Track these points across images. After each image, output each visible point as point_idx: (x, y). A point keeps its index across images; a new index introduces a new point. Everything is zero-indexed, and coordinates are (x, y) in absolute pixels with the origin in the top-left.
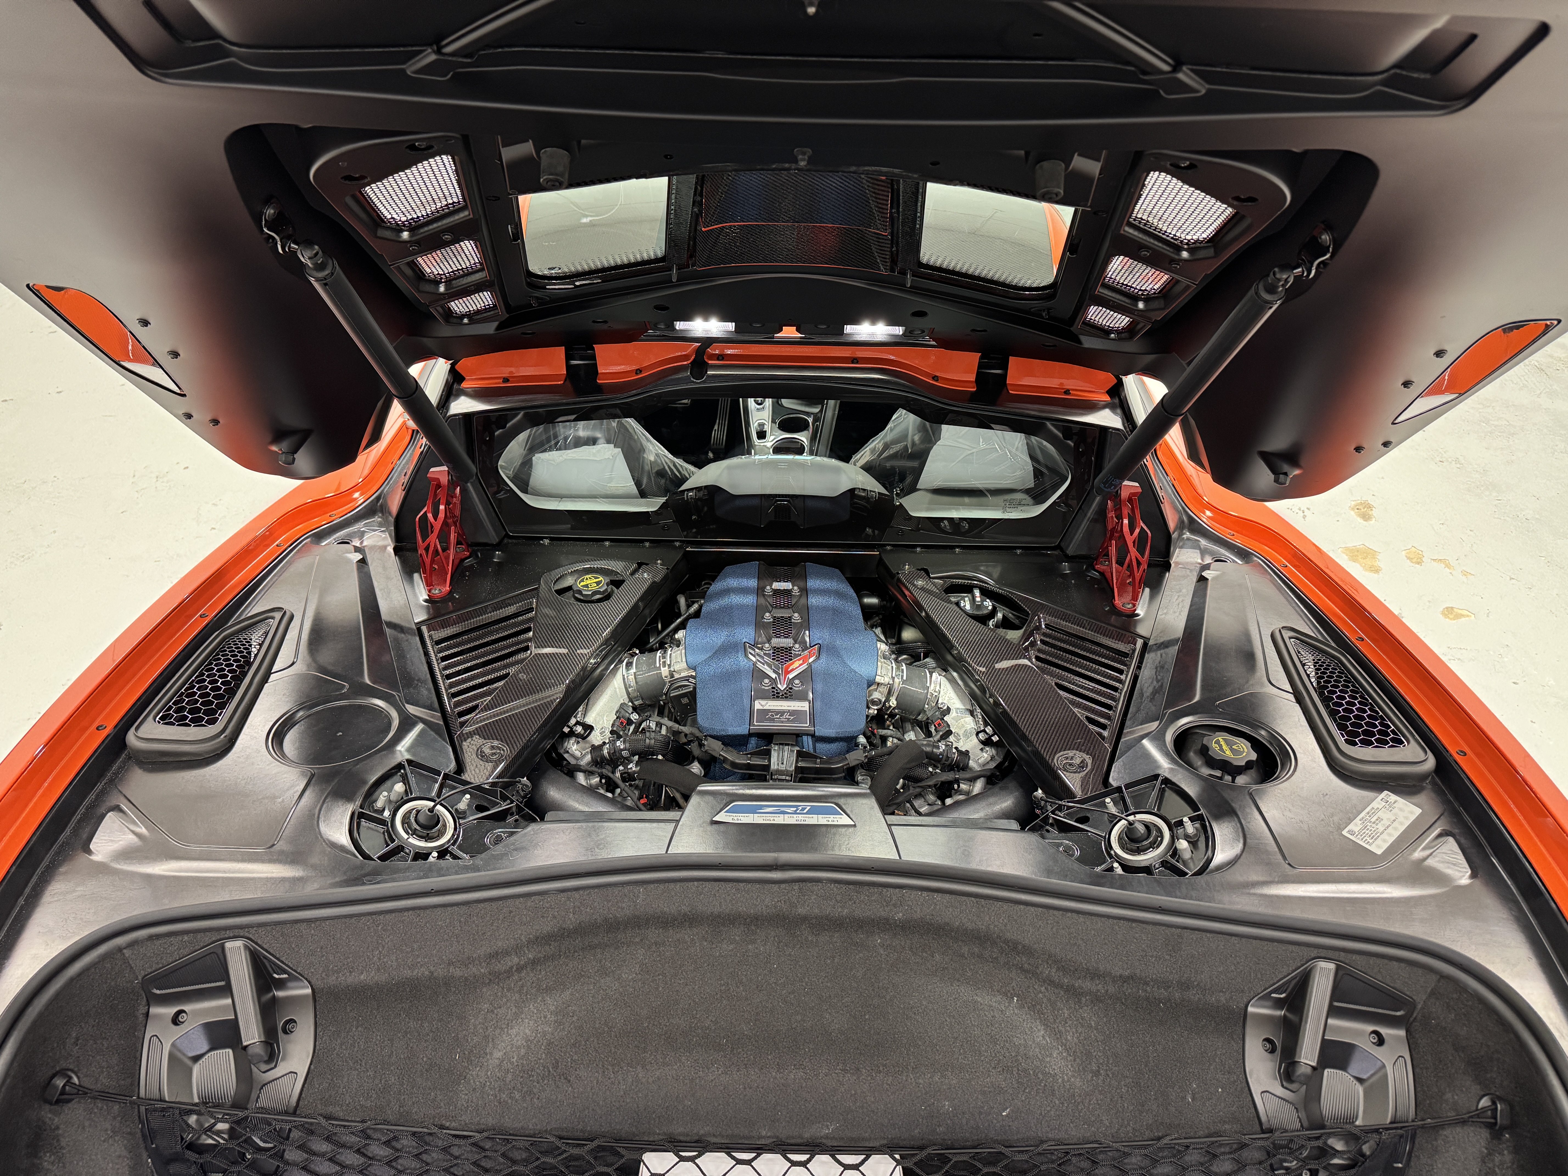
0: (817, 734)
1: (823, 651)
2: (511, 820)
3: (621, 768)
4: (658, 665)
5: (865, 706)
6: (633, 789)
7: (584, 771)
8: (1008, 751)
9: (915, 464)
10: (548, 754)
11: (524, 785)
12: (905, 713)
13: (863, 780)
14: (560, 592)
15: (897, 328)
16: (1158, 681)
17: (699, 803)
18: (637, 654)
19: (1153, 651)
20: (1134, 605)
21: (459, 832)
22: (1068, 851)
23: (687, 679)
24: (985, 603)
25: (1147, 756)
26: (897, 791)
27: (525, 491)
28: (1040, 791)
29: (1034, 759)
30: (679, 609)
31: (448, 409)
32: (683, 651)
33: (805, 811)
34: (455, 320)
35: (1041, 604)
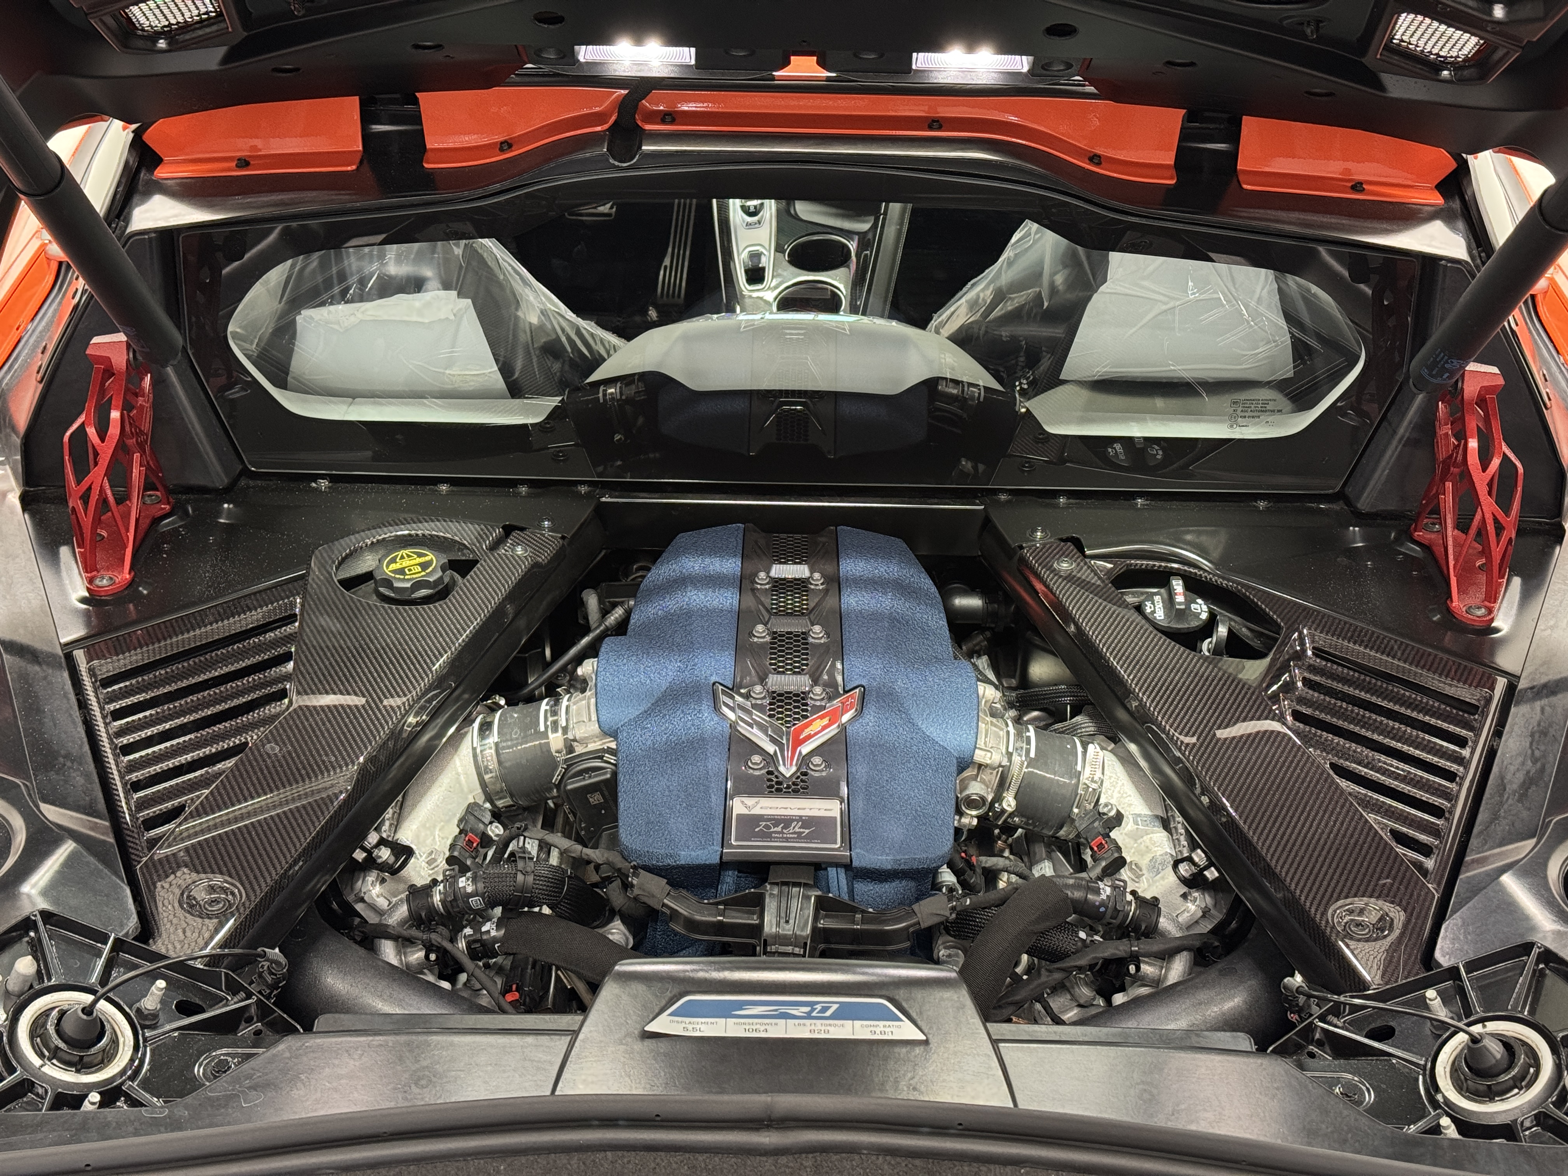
0: (855, 864)
1: (870, 698)
2: (246, 1031)
3: (468, 931)
4: (542, 728)
5: (953, 810)
6: (492, 974)
7: (395, 938)
8: (1237, 899)
9: (1058, 332)
10: (322, 902)
11: (272, 961)
12: (1034, 824)
13: (949, 956)
14: (350, 584)
15: (1018, 57)
16: (1535, 761)
17: (618, 997)
18: (501, 707)
19: (1526, 702)
20: (1490, 611)
21: (144, 1054)
22: (1351, 1095)
23: (598, 755)
24: (1193, 606)
25: (1510, 907)
26: (1016, 978)
27: (282, 384)
28: (1298, 978)
29: (1287, 913)
30: (586, 618)
31: (127, 221)
32: (593, 701)
33: (828, 1014)
34: (140, 43)
35: (1306, 608)
